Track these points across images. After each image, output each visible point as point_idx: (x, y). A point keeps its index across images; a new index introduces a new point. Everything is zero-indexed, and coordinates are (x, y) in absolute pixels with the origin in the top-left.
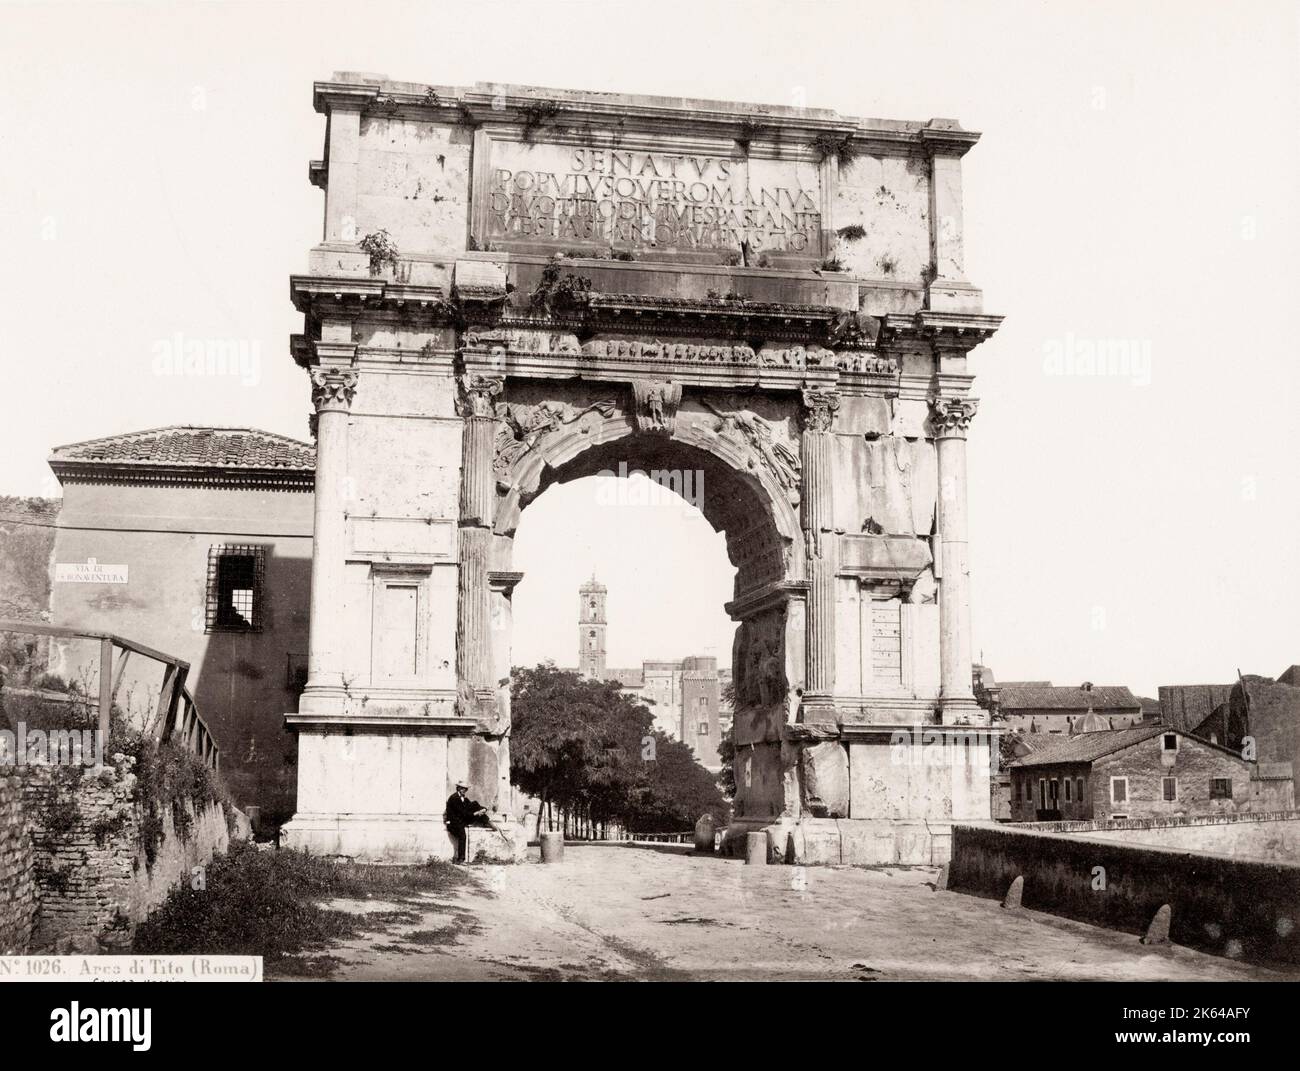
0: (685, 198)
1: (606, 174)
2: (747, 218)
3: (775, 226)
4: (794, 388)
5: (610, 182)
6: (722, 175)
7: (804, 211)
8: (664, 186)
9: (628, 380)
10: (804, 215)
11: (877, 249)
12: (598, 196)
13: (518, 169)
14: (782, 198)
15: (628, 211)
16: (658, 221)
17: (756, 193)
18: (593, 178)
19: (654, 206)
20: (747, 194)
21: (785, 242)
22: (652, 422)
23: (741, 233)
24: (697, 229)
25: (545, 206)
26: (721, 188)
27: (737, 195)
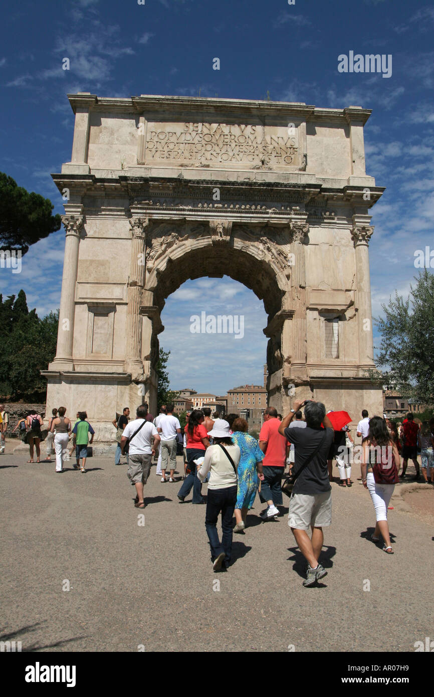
0: (236, 142)
1: (199, 132)
2: (264, 150)
3: (277, 153)
4: (286, 222)
5: (201, 135)
6: (253, 132)
7: (290, 147)
8: (226, 137)
9: (208, 220)
10: (290, 148)
11: (325, 163)
12: (196, 141)
13: (159, 131)
14: (280, 141)
15: (209, 147)
16: (223, 151)
17: (268, 139)
18: (194, 134)
19: (221, 145)
20: (264, 139)
21: (282, 160)
22: (218, 238)
23: (261, 156)
24: (241, 154)
25: (171, 146)
26: (252, 137)
27: (259, 140)
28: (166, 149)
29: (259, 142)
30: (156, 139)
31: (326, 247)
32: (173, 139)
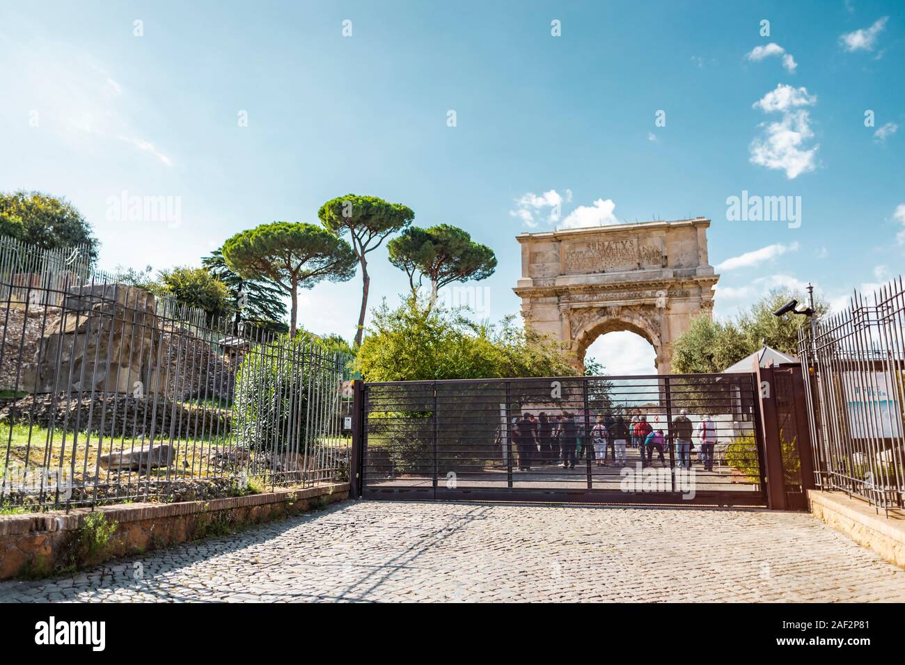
0: (620, 253)
1: (597, 249)
2: (639, 256)
3: (648, 258)
5: (598, 251)
6: (631, 246)
7: (657, 252)
8: (614, 251)
9: (606, 306)
11: (681, 259)
12: (595, 256)
13: (572, 251)
14: (650, 249)
15: (603, 258)
16: (613, 260)
17: (641, 248)
18: (593, 251)
19: (611, 257)
20: (639, 250)
21: (651, 262)
22: (613, 317)
23: (637, 260)
24: (624, 261)
25: (580, 261)
26: (631, 249)
27: (636, 250)
28: (577, 263)
29: (635, 251)
30: (570, 257)
31: (682, 316)
32: (581, 256)
